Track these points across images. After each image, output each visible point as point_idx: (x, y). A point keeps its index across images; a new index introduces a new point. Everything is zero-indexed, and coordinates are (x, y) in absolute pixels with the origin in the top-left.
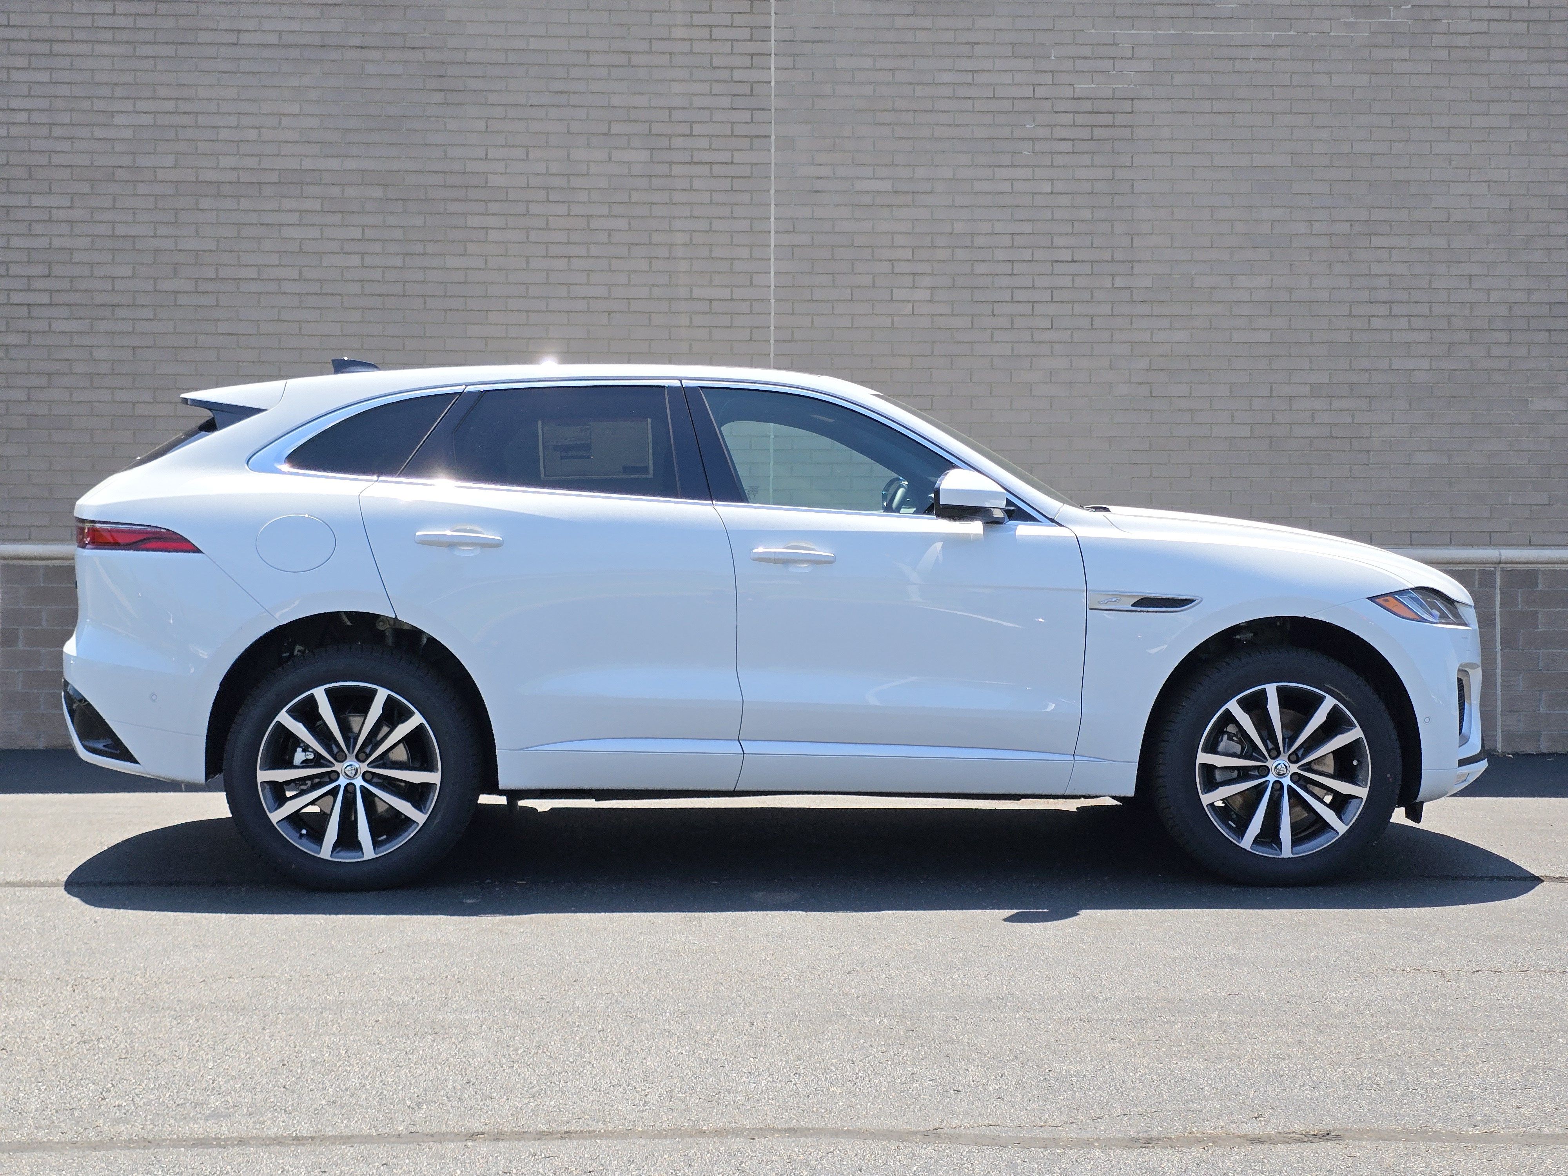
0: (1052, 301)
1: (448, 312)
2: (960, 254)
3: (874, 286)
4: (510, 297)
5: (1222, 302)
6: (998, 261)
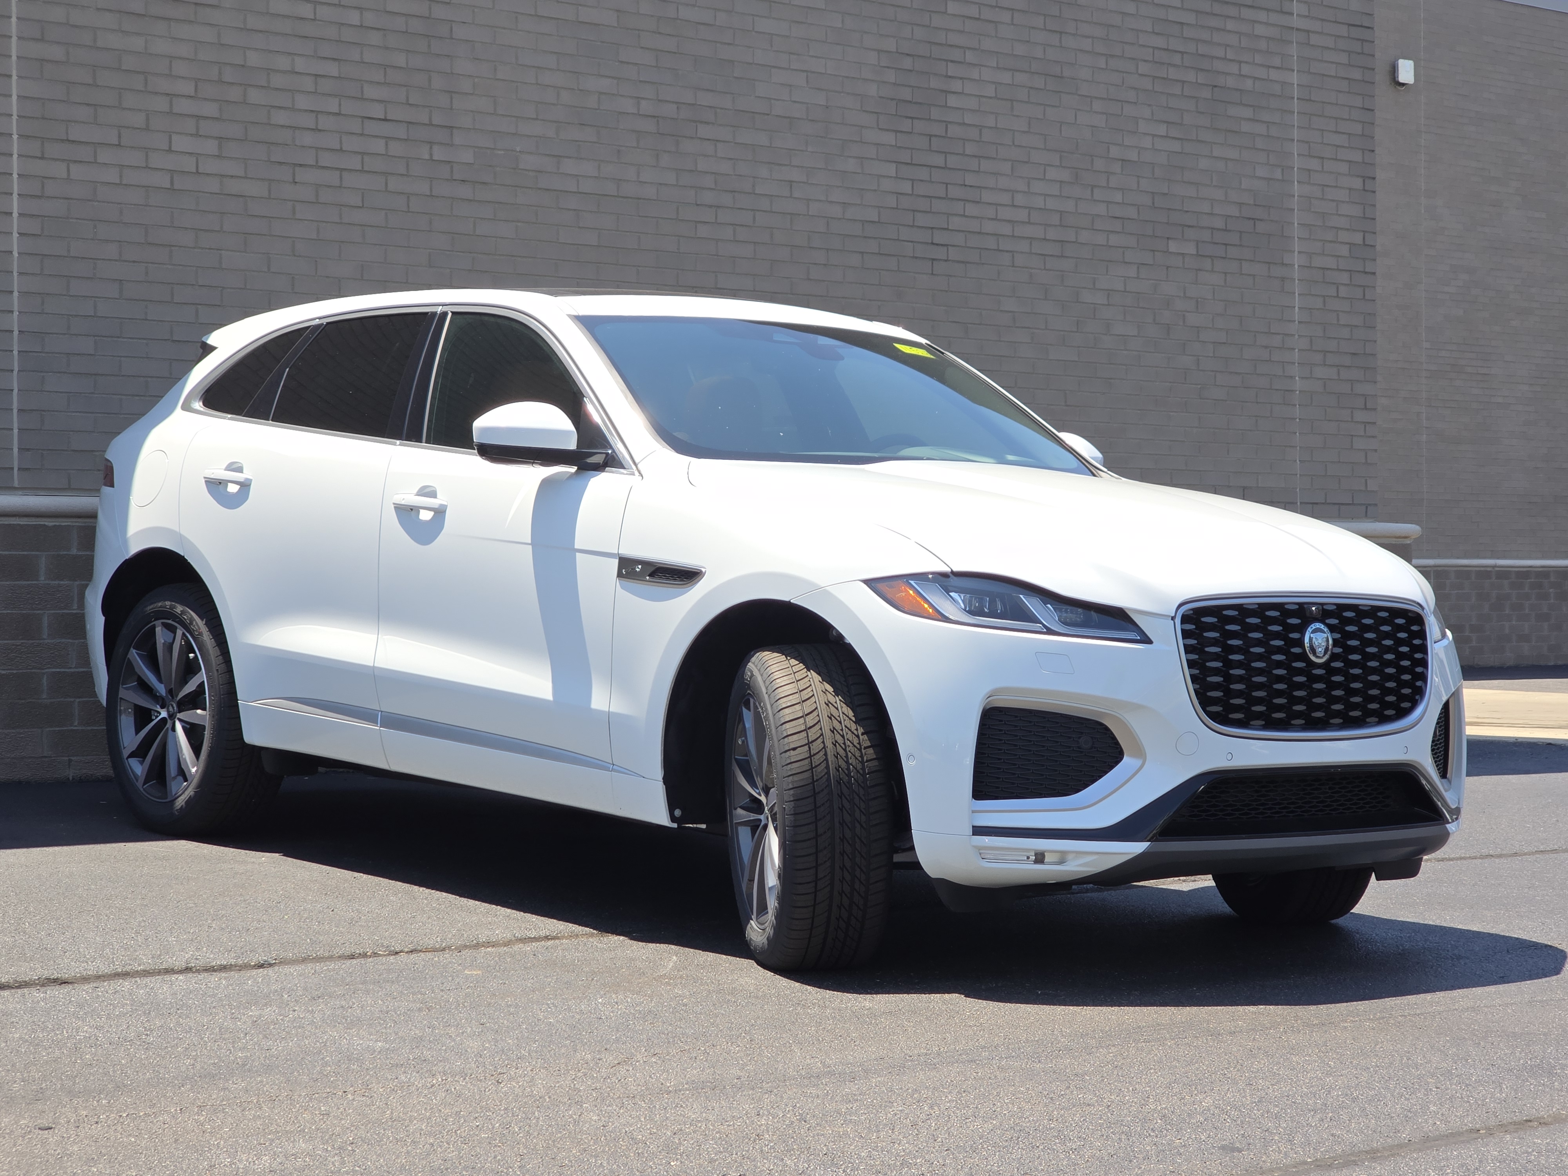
0: (362, 171)
2: (254, 96)
3: (147, 129)
5: (548, 190)
6: (300, 110)
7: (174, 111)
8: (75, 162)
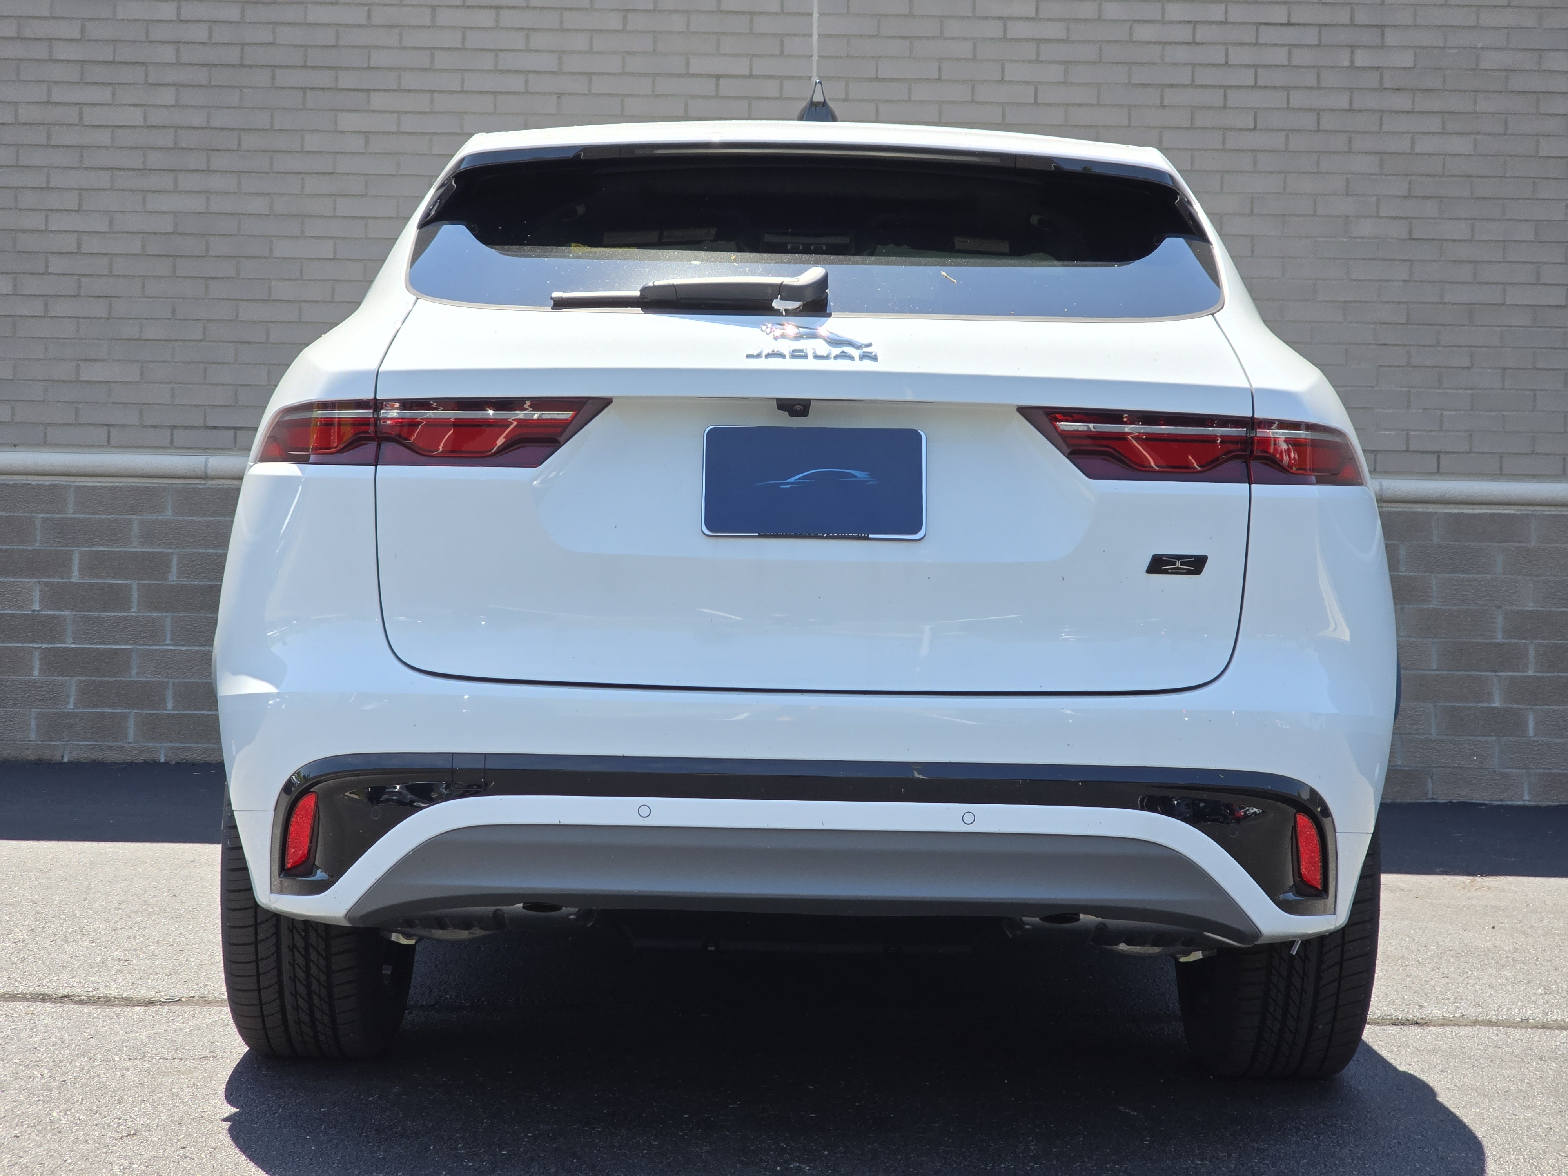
0: (1255, 87)
1: (309, 92)
3: (974, 59)
4: (404, 69)
5: (1524, 92)
6: (1172, 22)
7: (1009, 37)
8: (886, 101)
